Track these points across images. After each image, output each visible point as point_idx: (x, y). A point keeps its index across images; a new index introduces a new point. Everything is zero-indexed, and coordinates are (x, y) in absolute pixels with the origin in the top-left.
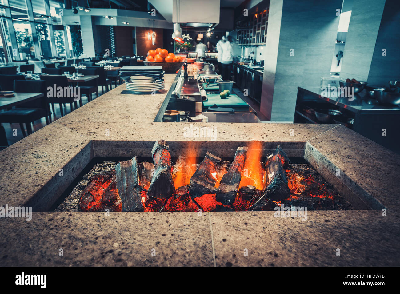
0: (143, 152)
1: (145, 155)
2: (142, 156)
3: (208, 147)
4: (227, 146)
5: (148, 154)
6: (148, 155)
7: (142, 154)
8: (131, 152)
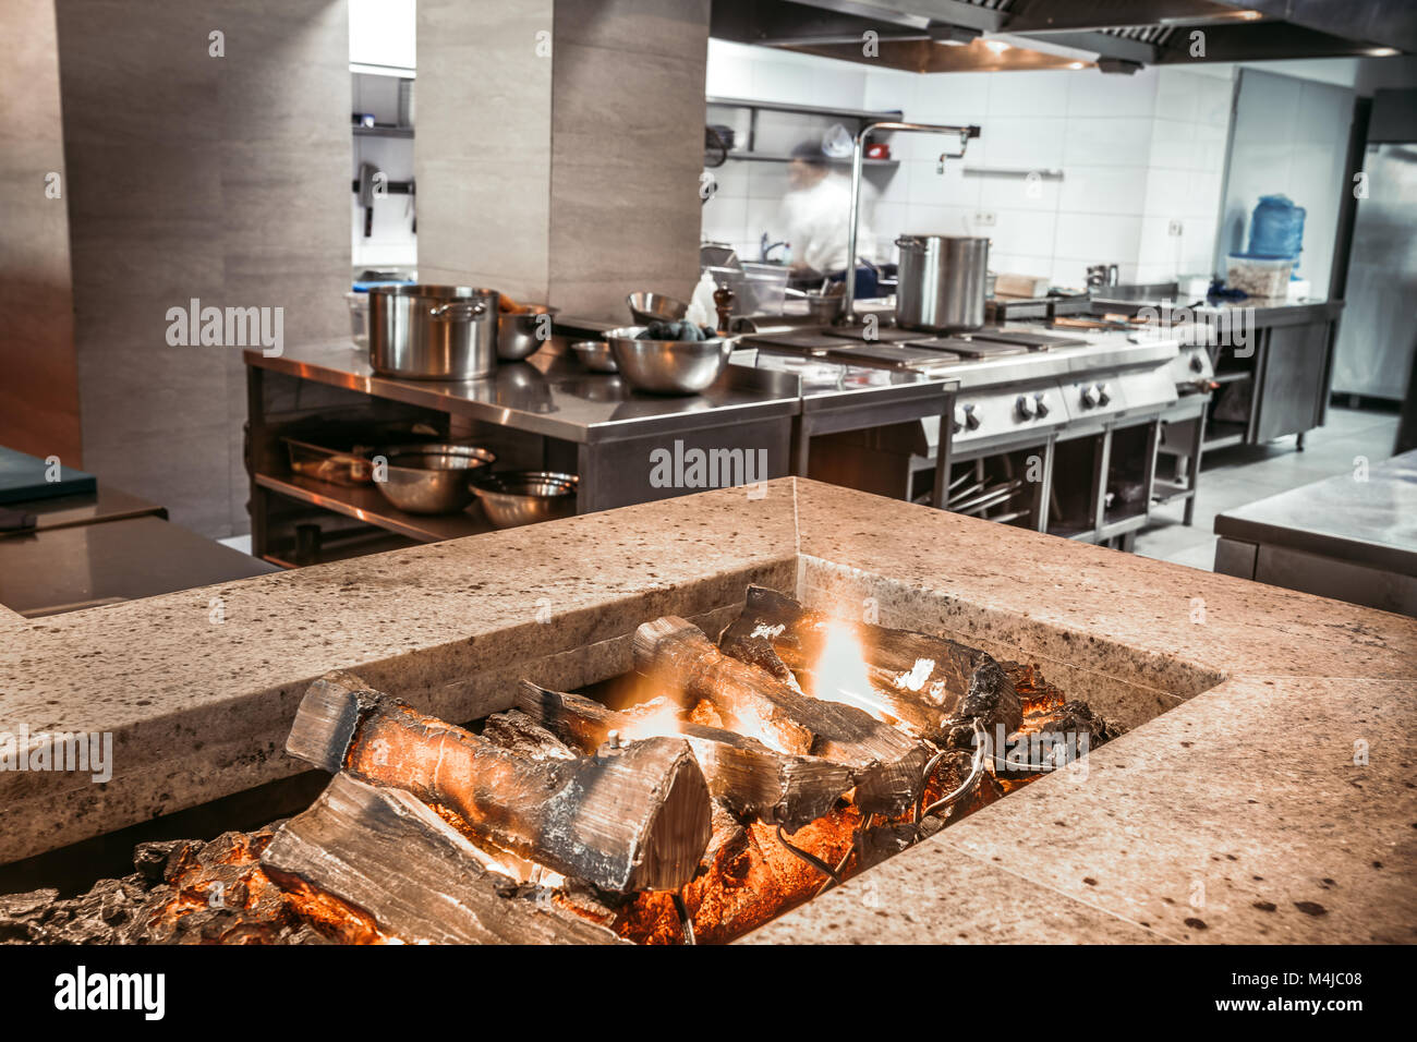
0: (175, 782)
1: (185, 794)
2: (169, 807)
3: (479, 667)
4: (551, 642)
5: (202, 782)
6: (200, 790)
7: (165, 796)
8: (100, 806)
